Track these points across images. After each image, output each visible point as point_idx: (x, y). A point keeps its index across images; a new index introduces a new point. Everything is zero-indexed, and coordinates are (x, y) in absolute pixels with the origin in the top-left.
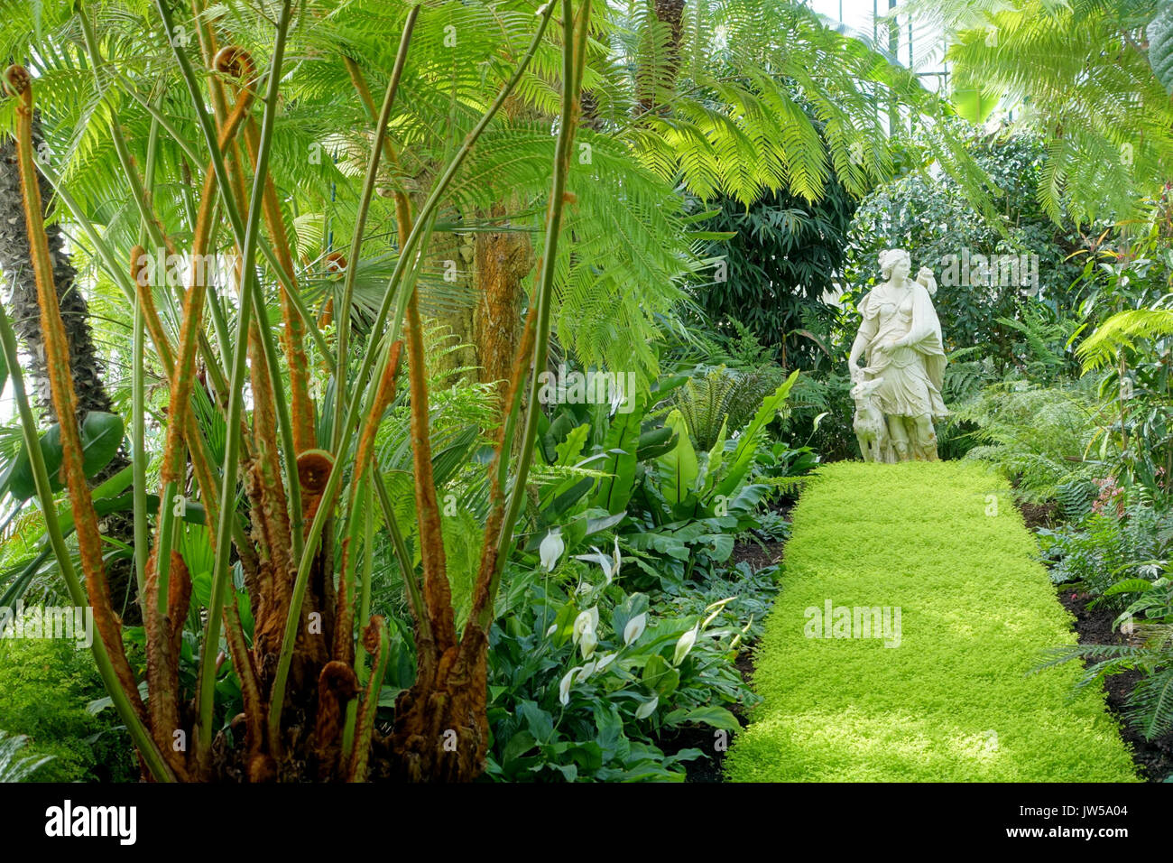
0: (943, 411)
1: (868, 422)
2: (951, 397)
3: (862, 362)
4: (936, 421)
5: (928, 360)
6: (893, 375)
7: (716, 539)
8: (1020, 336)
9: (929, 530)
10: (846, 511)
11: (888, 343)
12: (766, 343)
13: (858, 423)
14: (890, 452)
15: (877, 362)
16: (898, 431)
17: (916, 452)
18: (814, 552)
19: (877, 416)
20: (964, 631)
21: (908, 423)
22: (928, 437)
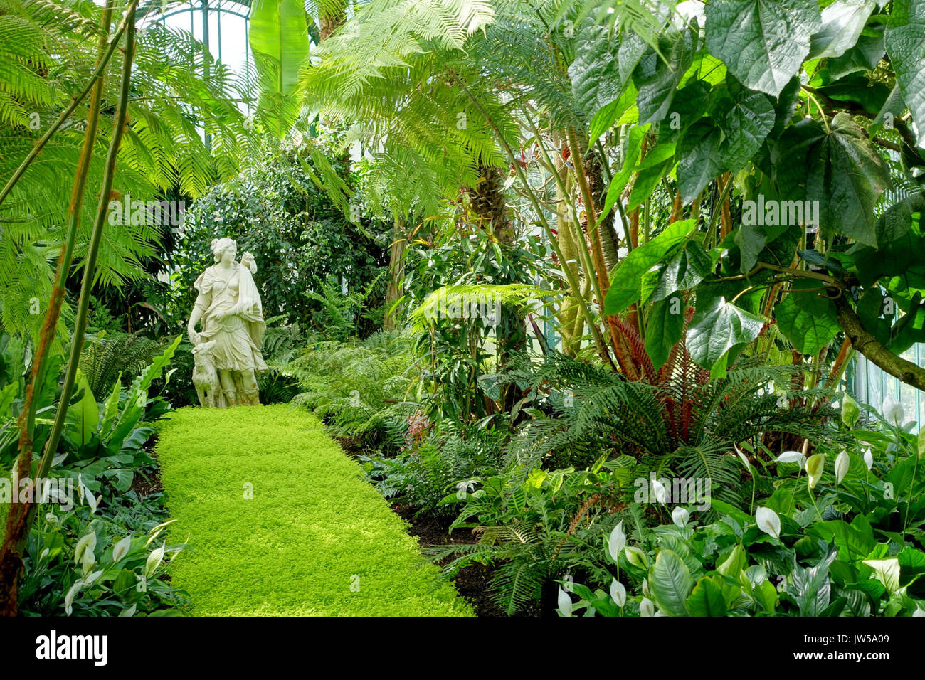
0: (263, 366)
1: (204, 375)
2: (268, 355)
3: (198, 328)
4: (256, 373)
5: (251, 325)
6: (224, 337)
7: (119, 473)
8: (318, 306)
9: (276, 460)
10: (204, 446)
11: (220, 312)
12: (115, 313)
13: (196, 376)
14: (223, 400)
15: (210, 328)
16: (228, 382)
17: (242, 399)
18: (189, 481)
19: (211, 370)
20: (329, 539)
21: (236, 376)
22: (252, 386)
